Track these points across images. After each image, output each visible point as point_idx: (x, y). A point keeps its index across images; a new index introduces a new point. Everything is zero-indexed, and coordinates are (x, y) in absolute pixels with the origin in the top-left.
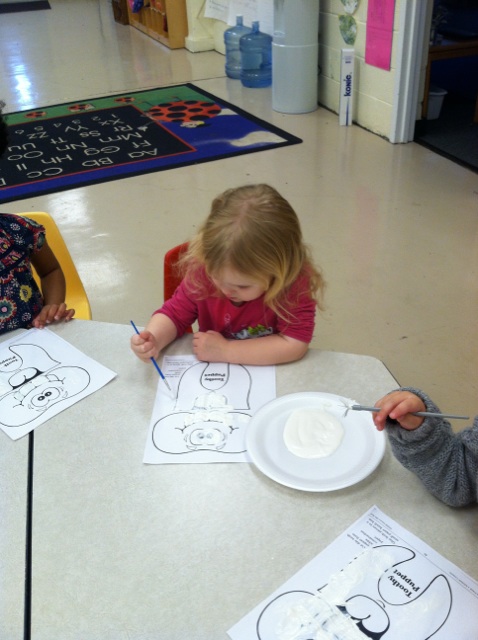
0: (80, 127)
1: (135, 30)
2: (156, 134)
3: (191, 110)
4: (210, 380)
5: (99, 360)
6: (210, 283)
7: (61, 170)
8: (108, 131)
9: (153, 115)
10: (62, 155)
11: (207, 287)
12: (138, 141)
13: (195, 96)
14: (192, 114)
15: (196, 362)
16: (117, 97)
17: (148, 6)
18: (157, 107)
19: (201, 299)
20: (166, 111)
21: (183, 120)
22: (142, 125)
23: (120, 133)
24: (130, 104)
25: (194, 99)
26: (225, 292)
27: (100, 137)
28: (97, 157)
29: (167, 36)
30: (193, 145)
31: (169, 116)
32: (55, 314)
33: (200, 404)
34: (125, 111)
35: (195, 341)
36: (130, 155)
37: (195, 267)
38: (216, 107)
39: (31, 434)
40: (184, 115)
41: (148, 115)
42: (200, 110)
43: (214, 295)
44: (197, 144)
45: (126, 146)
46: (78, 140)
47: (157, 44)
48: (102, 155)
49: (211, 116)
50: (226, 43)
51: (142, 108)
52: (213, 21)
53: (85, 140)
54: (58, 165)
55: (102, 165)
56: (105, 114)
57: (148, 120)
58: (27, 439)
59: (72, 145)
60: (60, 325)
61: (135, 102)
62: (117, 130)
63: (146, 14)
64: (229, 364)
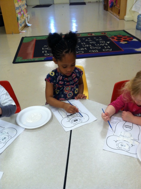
0: (90, 40)
1: (109, 13)
2: (112, 45)
3: (123, 38)
4: (126, 127)
5: (92, 113)
6: (131, 98)
7: (83, 52)
8: (98, 42)
9: (112, 39)
10: (84, 48)
11: (130, 99)
12: (106, 46)
13: (125, 34)
14: (124, 39)
15: (122, 120)
16: (102, 32)
17: (115, 6)
18: (113, 36)
19: (127, 102)
20: (116, 38)
21: (120, 41)
22: (108, 41)
23: (101, 43)
24: (105, 35)
25: (125, 35)
26: (136, 102)
27: (95, 44)
28: (94, 50)
29: (119, 15)
30: (123, 49)
31: (117, 39)
32: (81, 97)
33: (122, 134)
34: (104, 37)
35: (123, 114)
36: (103, 50)
37: (126, 92)
38: (132, 38)
39: (71, 131)
40: (121, 39)
41: (110, 39)
42: (126, 38)
43: (131, 102)
44: (124, 49)
45: (103, 47)
46: (89, 44)
47: (115, 17)
48: (95, 49)
49: (130, 41)
50: (138, 19)
51: (109, 36)
52: (134, 12)
53: (91, 44)
54: (83, 50)
55: (95, 52)
56: (98, 37)
57: (110, 40)
58: (70, 132)
59: (87, 45)
60: (82, 100)
61: (107, 34)
62: (100, 42)
63: (114, 8)
64: (133, 123)
